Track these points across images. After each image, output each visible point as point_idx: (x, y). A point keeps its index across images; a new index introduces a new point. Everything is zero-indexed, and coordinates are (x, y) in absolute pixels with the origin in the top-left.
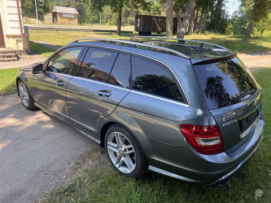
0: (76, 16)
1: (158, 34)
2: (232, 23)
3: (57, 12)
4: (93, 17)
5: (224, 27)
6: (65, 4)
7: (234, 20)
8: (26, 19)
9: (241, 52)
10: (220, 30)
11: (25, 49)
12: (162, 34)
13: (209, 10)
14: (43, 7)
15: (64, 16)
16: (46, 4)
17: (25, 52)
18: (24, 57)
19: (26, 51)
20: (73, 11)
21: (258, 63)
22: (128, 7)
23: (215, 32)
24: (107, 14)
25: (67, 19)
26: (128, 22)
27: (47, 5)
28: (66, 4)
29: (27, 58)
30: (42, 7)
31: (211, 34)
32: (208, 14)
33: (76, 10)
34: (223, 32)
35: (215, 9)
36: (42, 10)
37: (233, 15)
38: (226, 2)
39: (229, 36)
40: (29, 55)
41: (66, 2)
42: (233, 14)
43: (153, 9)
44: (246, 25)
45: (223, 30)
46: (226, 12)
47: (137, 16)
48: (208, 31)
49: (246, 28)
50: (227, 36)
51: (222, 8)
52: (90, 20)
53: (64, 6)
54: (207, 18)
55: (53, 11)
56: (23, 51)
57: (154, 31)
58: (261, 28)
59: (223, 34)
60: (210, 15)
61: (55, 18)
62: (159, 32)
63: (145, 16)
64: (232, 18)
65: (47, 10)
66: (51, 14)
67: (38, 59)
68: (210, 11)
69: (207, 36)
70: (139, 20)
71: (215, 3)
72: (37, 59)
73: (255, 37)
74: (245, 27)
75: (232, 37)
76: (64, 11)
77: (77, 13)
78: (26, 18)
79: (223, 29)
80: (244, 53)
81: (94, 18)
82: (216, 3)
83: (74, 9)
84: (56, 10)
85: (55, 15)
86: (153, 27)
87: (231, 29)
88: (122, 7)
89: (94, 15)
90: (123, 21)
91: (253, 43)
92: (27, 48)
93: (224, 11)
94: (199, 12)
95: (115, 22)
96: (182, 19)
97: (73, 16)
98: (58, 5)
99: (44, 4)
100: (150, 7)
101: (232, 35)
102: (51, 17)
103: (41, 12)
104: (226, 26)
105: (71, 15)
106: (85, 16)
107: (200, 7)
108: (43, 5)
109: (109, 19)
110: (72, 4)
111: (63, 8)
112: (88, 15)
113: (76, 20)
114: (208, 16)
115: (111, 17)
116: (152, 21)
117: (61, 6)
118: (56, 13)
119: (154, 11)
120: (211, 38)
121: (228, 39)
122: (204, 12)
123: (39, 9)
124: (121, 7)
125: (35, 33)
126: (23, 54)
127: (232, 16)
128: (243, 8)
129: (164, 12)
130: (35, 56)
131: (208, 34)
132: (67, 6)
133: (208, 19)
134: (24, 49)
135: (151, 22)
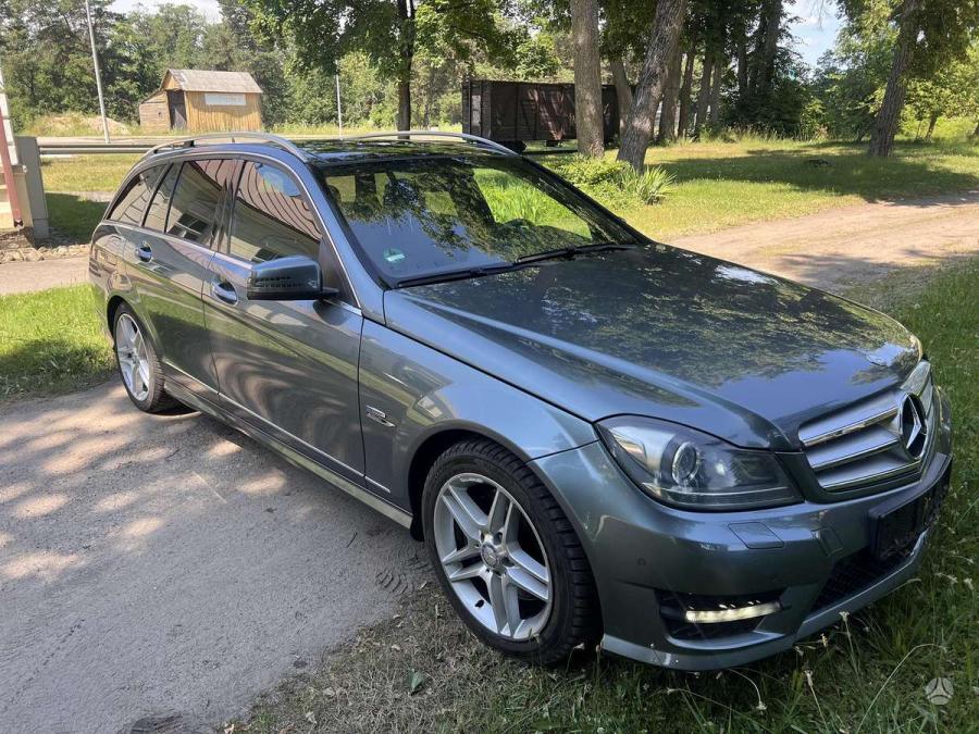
0: (255, 101)
1: (549, 149)
2: (821, 95)
3: (184, 88)
4: (317, 101)
5: (789, 112)
6: (212, 58)
7: (826, 83)
8: (76, 120)
9: (875, 197)
10: (776, 123)
11: (21, 224)
12: (565, 145)
13: (731, 54)
14: (135, 74)
15: (210, 101)
16: (145, 62)
17: (23, 238)
18: (16, 256)
19: (25, 231)
20: (242, 82)
21: (950, 234)
22: (434, 52)
23: (759, 129)
24: (364, 89)
25: (220, 115)
26: (443, 114)
27: (148, 69)
28: (218, 60)
29: (28, 260)
30: (132, 77)
31: (744, 138)
32: (730, 66)
33: (252, 81)
34: (789, 129)
35: (752, 49)
36: (131, 87)
37: (819, 67)
38: (791, 20)
39: (811, 142)
40: (37, 247)
41: (217, 52)
42: (819, 63)
43: (524, 56)
44: (873, 100)
45: (786, 120)
46: (794, 57)
47: (471, 87)
48: (732, 125)
49: (872, 109)
50: (803, 144)
51: (778, 45)
52: (307, 111)
53: (208, 67)
54: (725, 81)
55: (171, 86)
56: (15, 234)
57: (534, 138)
58: (929, 105)
59: (788, 136)
60: (736, 70)
61: (177, 113)
62: (552, 143)
63: (497, 86)
64: (815, 79)
65: (148, 83)
66: (163, 97)
67: (74, 260)
68: (736, 55)
69: (729, 144)
70: (476, 100)
71: (751, 27)
72: (70, 260)
73: (909, 140)
74: (868, 108)
75: (824, 145)
76: (211, 84)
77: (258, 89)
78: (75, 115)
79: (787, 117)
80: (884, 198)
81: (317, 103)
82: (756, 25)
83: (247, 75)
84: (182, 83)
85: (176, 99)
86: (532, 122)
87: (818, 116)
88: (411, 55)
89: (321, 95)
90: (424, 108)
91: (910, 160)
92: (28, 222)
93: (786, 52)
94: (696, 61)
95: (393, 115)
96: (634, 88)
97: (242, 102)
98: (191, 66)
99: (141, 66)
100: (515, 49)
101: (822, 139)
102: (164, 107)
103: (127, 93)
104: (798, 105)
105: (234, 96)
106: (285, 99)
107: (698, 42)
108: (134, 68)
109: (373, 106)
110: (239, 58)
111: (206, 73)
112: (297, 96)
113: (256, 116)
114: (731, 73)
115: (380, 97)
116: (524, 103)
117: (200, 68)
118: (181, 92)
119: (529, 65)
120: (749, 152)
121: (814, 152)
122: (713, 61)
123: (121, 83)
124: (408, 53)
125: (92, 165)
126: (14, 245)
127: (817, 72)
128: (855, 40)
129: (569, 71)
130: (62, 249)
131: (733, 136)
132: (219, 68)
133: (731, 86)
134: (16, 224)
135: (522, 105)
